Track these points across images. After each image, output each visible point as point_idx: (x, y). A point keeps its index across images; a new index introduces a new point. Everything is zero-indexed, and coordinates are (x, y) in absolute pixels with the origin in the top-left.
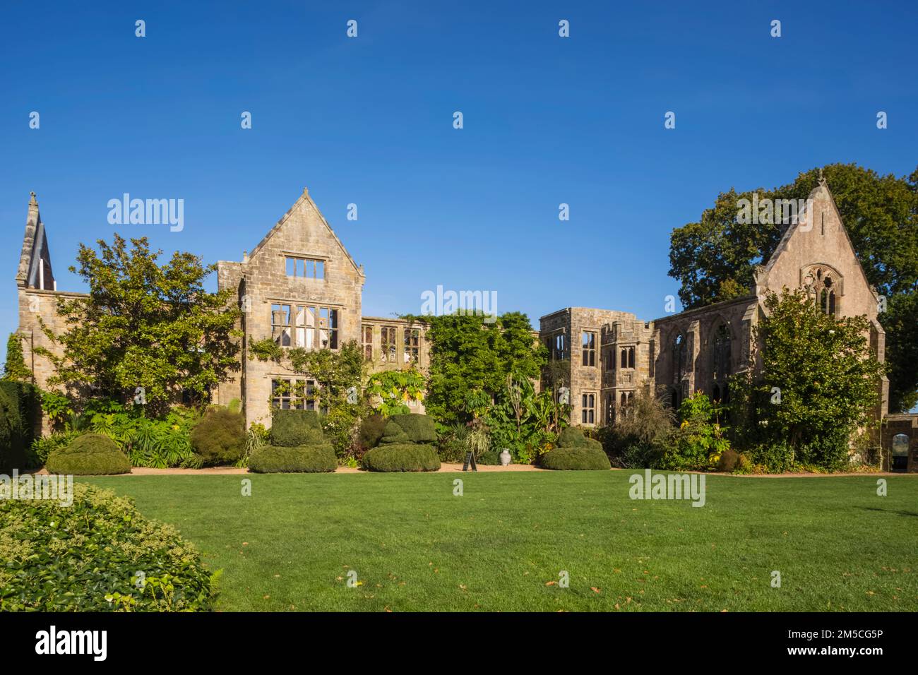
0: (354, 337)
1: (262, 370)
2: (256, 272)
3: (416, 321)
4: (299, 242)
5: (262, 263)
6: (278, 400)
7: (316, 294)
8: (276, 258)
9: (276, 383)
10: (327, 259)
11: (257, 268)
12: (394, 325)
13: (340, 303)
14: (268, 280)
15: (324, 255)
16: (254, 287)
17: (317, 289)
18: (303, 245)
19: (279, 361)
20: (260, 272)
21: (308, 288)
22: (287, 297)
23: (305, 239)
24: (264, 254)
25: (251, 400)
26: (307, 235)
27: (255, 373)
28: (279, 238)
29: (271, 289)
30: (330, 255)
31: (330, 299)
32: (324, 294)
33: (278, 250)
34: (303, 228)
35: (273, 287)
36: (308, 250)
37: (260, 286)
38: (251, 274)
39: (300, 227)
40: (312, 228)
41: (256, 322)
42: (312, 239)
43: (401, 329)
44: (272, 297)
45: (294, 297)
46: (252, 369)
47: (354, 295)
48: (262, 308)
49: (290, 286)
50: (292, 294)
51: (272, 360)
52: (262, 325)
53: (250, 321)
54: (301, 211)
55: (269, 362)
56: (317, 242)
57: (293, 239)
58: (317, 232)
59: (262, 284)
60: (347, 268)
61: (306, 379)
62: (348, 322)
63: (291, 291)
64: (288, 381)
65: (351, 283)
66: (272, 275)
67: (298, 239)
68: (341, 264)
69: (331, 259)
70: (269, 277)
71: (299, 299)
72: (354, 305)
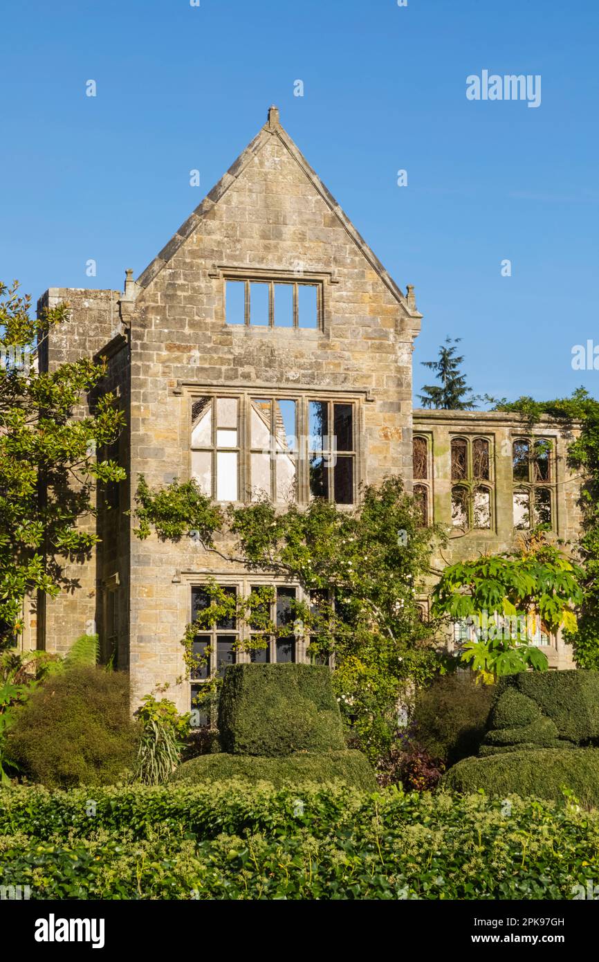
0: (395, 471)
1: (169, 562)
2: (155, 319)
4: (257, 241)
5: (167, 297)
6: (208, 638)
7: (300, 367)
8: (202, 283)
9: (201, 595)
10: (326, 279)
11: (158, 310)
13: (357, 386)
14: (184, 338)
15: (319, 267)
16: (150, 358)
17: (302, 356)
18: (267, 248)
19: (208, 540)
20: (164, 319)
21: (281, 354)
22: (228, 378)
23: (273, 232)
24: (173, 276)
25: (141, 639)
26: (276, 223)
29: (191, 361)
30: (333, 268)
31: (335, 376)
32: (318, 365)
33: (207, 264)
34: (267, 207)
35: (196, 354)
36: (280, 260)
37: (164, 353)
38: (144, 326)
39: (260, 204)
40: (289, 204)
41: (154, 443)
42: (289, 230)
44: (195, 380)
45: (246, 376)
46: (145, 560)
48: (168, 408)
49: (237, 351)
50: (241, 370)
51: (193, 535)
52: (169, 450)
53: (142, 440)
54: (262, 163)
55: (186, 540)
56: (302, 237)
57: (243, 234)
58: (300, 213)
59: (169, 348)
60: (375, 299)
61: (274, 583)
62: (378, 433)
63: (238, 361)
64: (231, 590)
65: (385, 336)
66: (193, 325)
67: (257, 234)
68: (360, 287)
69: (335, 278)
70: (187, 330)
71: (259, 383)
72: (392, 389)
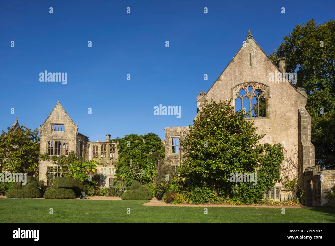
0: (73, 150)
1: (44, 164)
2: (43, 131)
3: (113, 142)
4: (56, 120)
5: (44, 128)
6: (49, 174)
7: (61, 136)
8: (49, 126)
9: (48, 168)
10: (65, 124)
11: (43, 130)
12: (105, 144)
13: (69, 138)
14: (46, 134)
15: (64, 122)
16: (42, 137)
17: (61, 135)
18: (57, 120)
19: (49, 161)
20: (44, 131)
21: (58, 135)
22: (52, 139)
23: (58, 118)
24: (45, 125)
25: (41, 174)
26: (58, 117)
27: (42, 165)
28: (50, 119)
29: (47, 137)
30: (66, 122)
31: (65, 137)
32: (63, 136)
33: (49, 123)
34: (57, 115)
35: (48, 136)
36: (59, 122)
37: (44, 136)
38: (41, 133)
39: (56, 115)
40: (60, 114)
41: (43, 148)
42: (60, 118)
43: (107, 145)
44: (47, 139)
45: (54, 138)
46: (41, 164)
47: (73, 135)
48: (44, 143)
49: (53, 135)
50: (53, 137)
51: (47, 160)
52: (44, 149)
53: (41, 148)
54: (56, 109)
55: (46, 161)
56: (62, 118)
57: (54, 119)
58: (61, 115)
59: (44, 135)
60: (71, 126)
61: (57, 166)
62: (71, 145)
63: (53, 136)
64: (52, 167)
65: (72, 131)
66: (47, 132)
67: (56, 119)
68: (69, 125)
69: (66, 124)
70: (47, 133)
71: (56, 139)
72: (73, 138)
